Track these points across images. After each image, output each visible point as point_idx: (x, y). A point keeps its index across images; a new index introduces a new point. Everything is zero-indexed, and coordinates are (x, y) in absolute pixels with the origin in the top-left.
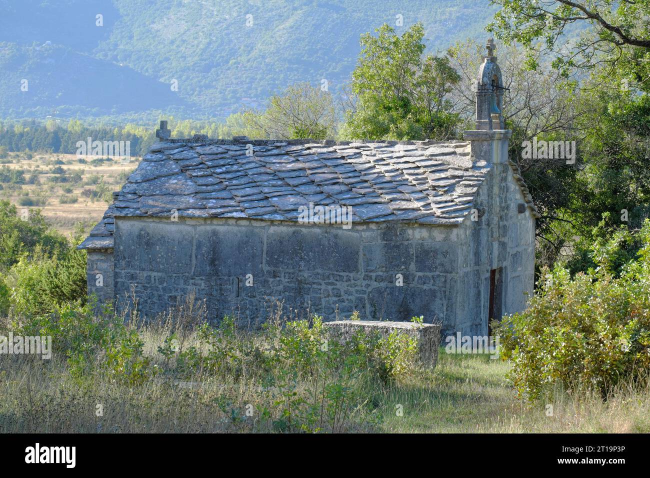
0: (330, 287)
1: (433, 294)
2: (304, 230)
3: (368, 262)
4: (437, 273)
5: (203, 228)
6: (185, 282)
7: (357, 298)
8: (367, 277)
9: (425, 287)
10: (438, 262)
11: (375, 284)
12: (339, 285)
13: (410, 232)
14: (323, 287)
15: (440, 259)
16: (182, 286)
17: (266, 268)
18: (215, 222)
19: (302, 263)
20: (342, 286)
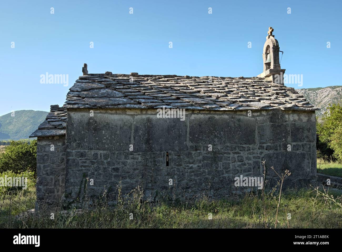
0: (236, 156)
1: (303, 155)
2: (217, 117)
3: (261, 136)
4: (305, 142)
5: (139, 117)
6: (126, 157)
7: (254, 162)
8: (261, 147)
9: (298, 152)
10: (305, 135)
11: (266, 152)
12: (242, 154)
13: (287, 116)
14: (231, 155)
15: (306, 133)
16: (123, 160)
17: (189, 144)
18: (149, 112)
19: (216, 140)
20: (244, 154)
